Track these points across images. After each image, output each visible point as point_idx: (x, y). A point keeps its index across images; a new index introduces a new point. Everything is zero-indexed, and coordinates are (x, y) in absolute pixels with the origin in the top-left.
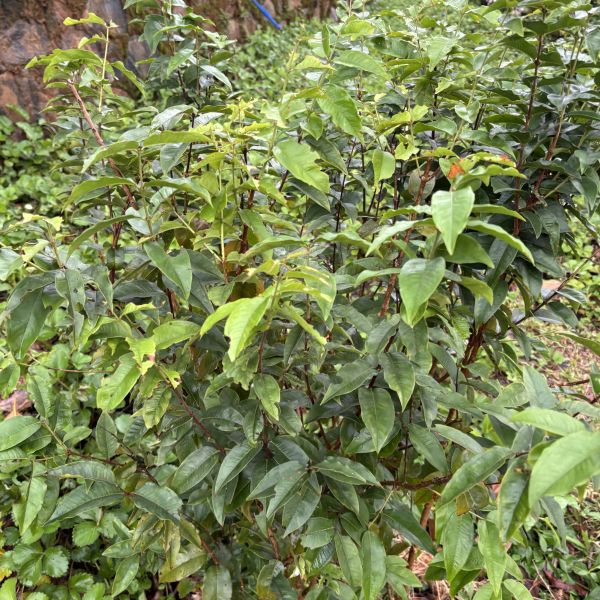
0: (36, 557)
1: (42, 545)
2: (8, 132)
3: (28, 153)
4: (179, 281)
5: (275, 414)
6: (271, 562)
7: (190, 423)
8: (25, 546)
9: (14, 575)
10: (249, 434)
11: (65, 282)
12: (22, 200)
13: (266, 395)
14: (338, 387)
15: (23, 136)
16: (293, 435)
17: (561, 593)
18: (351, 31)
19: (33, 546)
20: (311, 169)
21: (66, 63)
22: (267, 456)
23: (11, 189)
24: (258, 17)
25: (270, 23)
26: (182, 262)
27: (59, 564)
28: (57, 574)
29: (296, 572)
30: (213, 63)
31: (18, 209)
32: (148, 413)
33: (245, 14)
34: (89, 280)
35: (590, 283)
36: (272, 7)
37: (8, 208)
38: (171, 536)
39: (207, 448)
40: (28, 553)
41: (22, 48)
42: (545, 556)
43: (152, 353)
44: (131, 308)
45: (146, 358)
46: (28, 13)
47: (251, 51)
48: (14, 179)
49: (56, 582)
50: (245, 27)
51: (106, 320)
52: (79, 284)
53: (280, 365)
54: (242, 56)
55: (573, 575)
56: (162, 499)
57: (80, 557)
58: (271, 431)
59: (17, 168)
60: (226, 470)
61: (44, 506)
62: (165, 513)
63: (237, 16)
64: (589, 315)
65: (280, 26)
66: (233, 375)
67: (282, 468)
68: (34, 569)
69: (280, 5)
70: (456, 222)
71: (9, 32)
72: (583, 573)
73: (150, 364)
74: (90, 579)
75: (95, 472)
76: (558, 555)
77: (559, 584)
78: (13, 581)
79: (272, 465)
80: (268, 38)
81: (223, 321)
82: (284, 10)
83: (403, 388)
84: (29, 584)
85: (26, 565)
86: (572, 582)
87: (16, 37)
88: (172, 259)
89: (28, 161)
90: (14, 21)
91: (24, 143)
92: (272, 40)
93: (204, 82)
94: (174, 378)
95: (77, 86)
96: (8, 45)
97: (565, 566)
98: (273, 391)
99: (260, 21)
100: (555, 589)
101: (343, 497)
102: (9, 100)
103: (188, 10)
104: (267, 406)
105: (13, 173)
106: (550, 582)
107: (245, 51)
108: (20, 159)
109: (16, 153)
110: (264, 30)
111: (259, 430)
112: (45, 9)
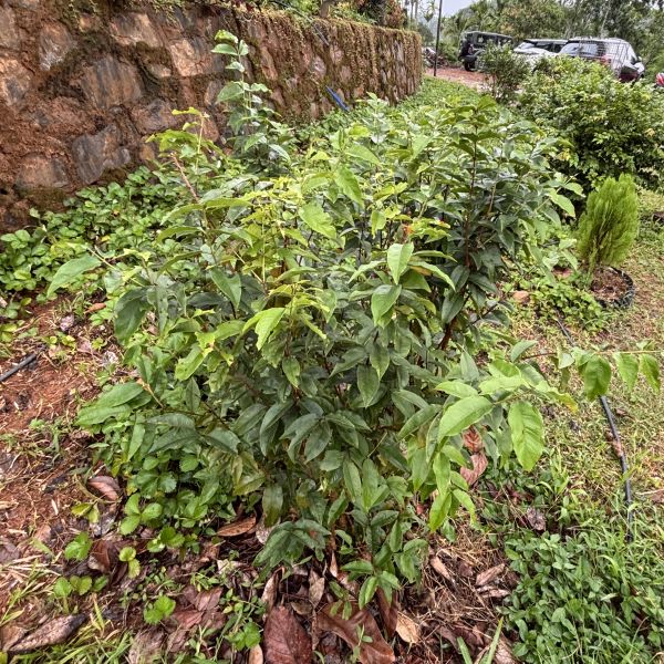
0: (153, 479)
1: (158, 470)
2: (147, 178)
3: (160, 193)
4: (232, 295)
5: (296, 383)
6: (307, 481)
7: (244, 389)
8: (146, 471)
9: (138, 491)
10: (281, 397)
11: (154, 295)
12: (156, 226)
13: (291, 371)
14: (342, 365)
15: (157, 181)
16: (310, 396)
17: (515, 500)
18: (354, 133)
19: (151, 471)
20: (324, 223)
21: (174, 140)
22: (296, 410)
23: (147, 219)
24: (332, 101)
25: (341, 106)
26: (235, 282)
27: (170, 484)
28: (168, 490)
29: (321, 488)
30: (279, 142)
31: (151, 234)
32: (213, 382)
33: (323, 99)
34: (172, 293)
35: (547, 293)
36: (342, 95)
37: (144, 232)
38: (235, 464)
39: (257, 405)
40: (148, 476)
41: (159, 118)
42: (507, 476)
43: (212, 344)
44: (199, 312)
45: (208, 346)
46: (165, 94)
47: (326, 126)
48: (150, 212)
49: (169, 496)
50: (323, 108)
51: (181, 320)
52: (164, 296)
53: (303, 351)
54: (320, 129)
55: (525, 488)
56: (226, 439)
57: (185, 479)
58: (296, 394)
59: (152, 204)
60: (268, 420)
61: (144, 443)
62: (228, 448)
63: (317, 101)
64: (546, 315)
65: (348, 109)
66: (268, 358)
67: (305, 418)
68: (152, 487)
69: (348, 93)
70: (401, 265)
71: (150, 107)
72: (531, 486)
73: (211, 350)
74: (192, 494)
75: (179, 421)
76: (516, 475)
77: (515, 494)
78: (138, 495)
79: (299, 416)
80: (339, 118)
81: (255, 325)
82: (351, 97)
83: (380, 367)
84: (149, 497)
85: (146, 485)
86: (524, 492)
87: (155, 110)
88: (229, 280)
89: (161, 199)
90: (153, 99)
91: (159, 186)
92: (341, 118)
93: (272, 155)
94: (230, 360)
95: (177, 157)
96: (149, 116)
97: (520, 482)
98: (295, 369)
99: (333, 104)
100: (512, 497)
101: (347, 438)
102: (148, 155)
103: (263, 105)
104: (290, 378)
105: (149, 207)
106: (510, 493)
107: (322, 125)
108: (155, 197)
109: (152, 193)
110: (336, 111)
111: (288, 394)
112: (177, 91)
